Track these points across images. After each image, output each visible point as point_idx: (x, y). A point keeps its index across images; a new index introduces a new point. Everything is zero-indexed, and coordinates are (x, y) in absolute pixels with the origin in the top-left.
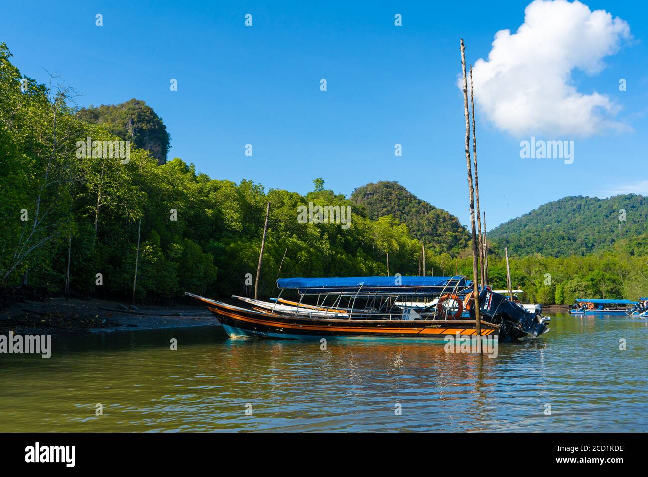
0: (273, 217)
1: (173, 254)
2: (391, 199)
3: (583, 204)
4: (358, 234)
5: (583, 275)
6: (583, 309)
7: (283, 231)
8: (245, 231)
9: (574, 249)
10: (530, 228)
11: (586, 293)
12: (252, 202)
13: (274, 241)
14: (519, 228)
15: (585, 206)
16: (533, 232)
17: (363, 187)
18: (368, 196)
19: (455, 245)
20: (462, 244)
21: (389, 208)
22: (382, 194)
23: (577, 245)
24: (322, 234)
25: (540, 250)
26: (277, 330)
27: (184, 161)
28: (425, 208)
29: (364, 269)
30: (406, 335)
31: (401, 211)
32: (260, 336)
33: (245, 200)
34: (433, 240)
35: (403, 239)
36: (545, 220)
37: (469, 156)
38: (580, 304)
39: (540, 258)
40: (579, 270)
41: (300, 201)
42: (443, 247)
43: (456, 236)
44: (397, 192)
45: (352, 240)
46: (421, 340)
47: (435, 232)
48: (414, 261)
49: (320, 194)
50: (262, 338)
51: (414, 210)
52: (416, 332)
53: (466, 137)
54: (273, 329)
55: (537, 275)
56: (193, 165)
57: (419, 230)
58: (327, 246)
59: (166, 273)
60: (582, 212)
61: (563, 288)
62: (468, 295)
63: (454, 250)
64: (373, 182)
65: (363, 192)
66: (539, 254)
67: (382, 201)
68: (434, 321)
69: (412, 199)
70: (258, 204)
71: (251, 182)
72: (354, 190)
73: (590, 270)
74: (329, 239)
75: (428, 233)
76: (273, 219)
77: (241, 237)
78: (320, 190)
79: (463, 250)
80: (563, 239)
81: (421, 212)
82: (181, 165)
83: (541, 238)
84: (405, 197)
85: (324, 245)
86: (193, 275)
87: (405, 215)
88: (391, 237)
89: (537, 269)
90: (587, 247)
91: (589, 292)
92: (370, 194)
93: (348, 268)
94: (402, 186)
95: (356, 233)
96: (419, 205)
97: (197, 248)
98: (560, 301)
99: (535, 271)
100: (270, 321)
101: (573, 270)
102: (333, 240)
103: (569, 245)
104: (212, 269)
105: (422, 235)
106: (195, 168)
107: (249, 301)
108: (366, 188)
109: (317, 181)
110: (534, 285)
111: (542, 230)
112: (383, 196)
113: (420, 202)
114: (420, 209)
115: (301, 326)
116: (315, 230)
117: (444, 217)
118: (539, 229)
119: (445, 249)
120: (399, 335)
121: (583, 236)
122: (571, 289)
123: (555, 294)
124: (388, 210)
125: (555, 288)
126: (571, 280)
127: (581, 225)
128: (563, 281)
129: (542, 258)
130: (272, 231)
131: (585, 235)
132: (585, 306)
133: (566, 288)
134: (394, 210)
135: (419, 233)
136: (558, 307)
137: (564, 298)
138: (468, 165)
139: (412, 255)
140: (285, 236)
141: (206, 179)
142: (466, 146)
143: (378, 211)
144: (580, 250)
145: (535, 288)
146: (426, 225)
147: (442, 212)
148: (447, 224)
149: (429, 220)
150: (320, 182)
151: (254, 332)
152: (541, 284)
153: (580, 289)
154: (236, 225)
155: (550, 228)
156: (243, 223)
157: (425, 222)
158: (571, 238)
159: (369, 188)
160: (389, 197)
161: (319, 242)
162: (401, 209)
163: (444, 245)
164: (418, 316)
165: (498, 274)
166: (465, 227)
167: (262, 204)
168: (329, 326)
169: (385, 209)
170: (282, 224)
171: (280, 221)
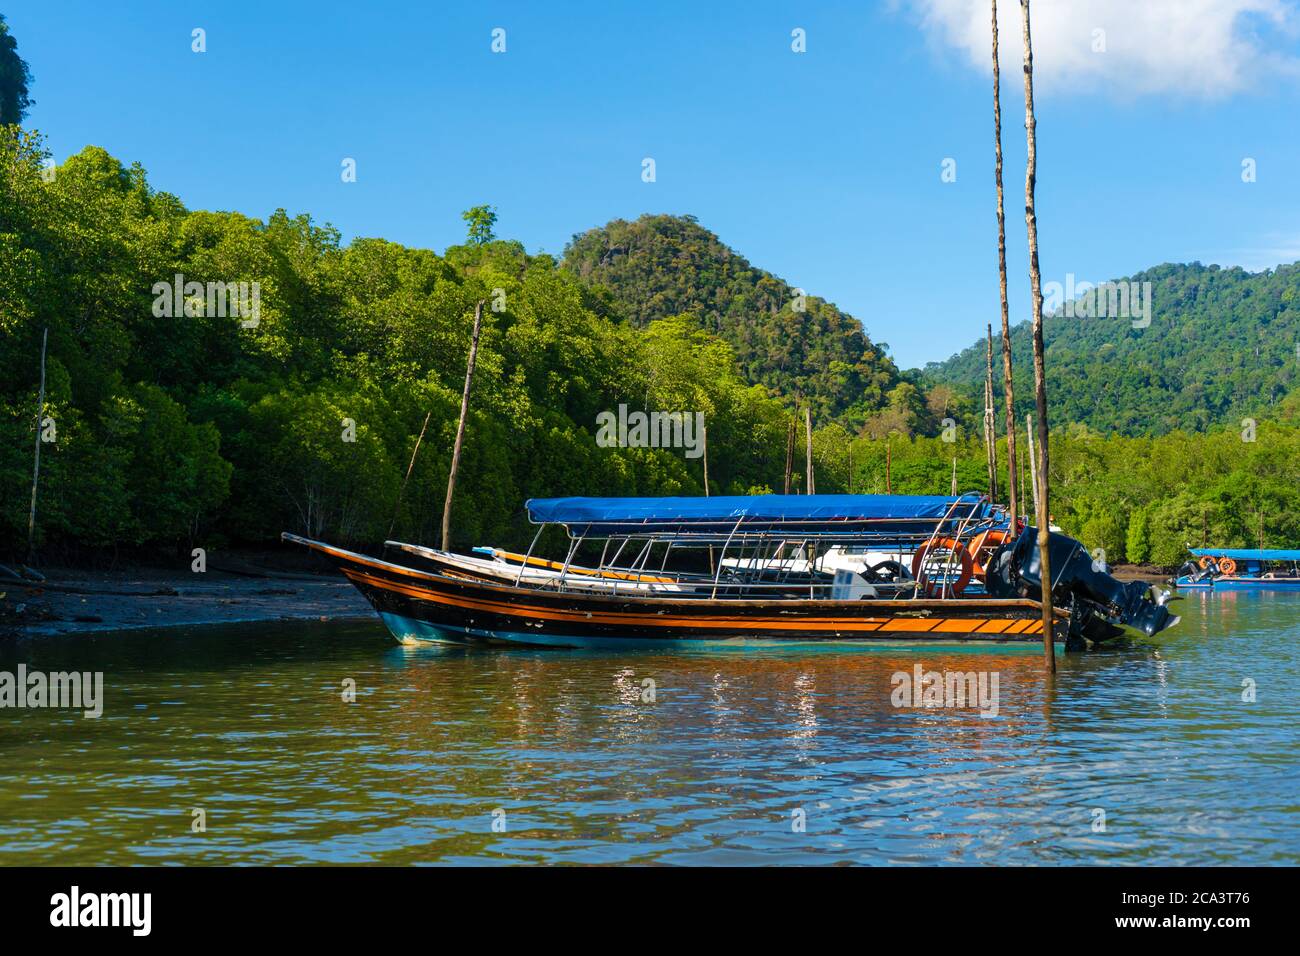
0: (371, 322)
1: (114, 427)
2: (677, 268)
3: (1202, 287)
4: (603, 368)
5: (1202, 485)
6: (1208, 575)
7: (400, 359)
8: (297, 360)
9: (1176, 413)
10: (1058, 352)
11: (1208, 532)
12: (311, 275)
13: (377, 388)
14: (1026, 352)
15: (1208, 291)
16: (1067, 365)
17: (596, 233)
18: (610, 257)
19: (854, 399)
20: (872, 395)
21: (670, 293)
22: (652, 252)
23: (1185, 400)
24: (508, 370)
25: (1083, 415)
26: (529, 624)
27: (114, 157)
28: (773, 293)
29: (623, 466)
30: (847, 635)
31: (704, 301)
32: (482, 640)
33: (290, 272)
34: (794, 386)
35: (724, 382)
36: (1098, 330)
37: (1034, 221)
38: (1201, 563)
39: (1083, 436)
40: (1190, 472)
41: (444, 277)
42: (820, 405)
43: (855, 374)
44: (692, 248)
45: (587, 385)
46: (883, 647)
47: (798, 363)
48: (754, 446)
49: (485, 252)
50: (485, 646)
51: (740, 298)
52: (872, 628)
53: (1028, 177)
54: (518, 624)
55: (1080, 485)
56: (140, 171)
57: (753, 356)
58: (522, 403)
59: (96, 479)
60: (1200, 308)
61: (1148, 521)
62: (977, 539)
63: (852, 414)
64: (624, 219)
65: (598, 246)
66: (1082, 426)
67: (650, 272)
68: (914, 600)
69: (737, 267)
70: (327, 284)
71: (304, 220)
72: (571, 240)
73: (1219, 471)
74: (527, 382)
75: (779, 366)
76: (372, 328)
77: (284, 375)
78: (484, 240)
79: (875, 412)
80: (1148, 384)
81: (759, 304)
82: (106, 168)
83: (1086, 382)
84: (717, 261)
85: (514, 402)
86: (167, 483)
87: (714, 312)
88: (691, 377)
89: (1080, 468)
90: (1210, 406)
91: (1217, 529)
92: (618, 251)
93: (579, 465)
94: (709, 232)
95: (600, 367)
96: (754, 285)
97: (172, 406)
98: (1140, 553)
99: (1075, 472)
100: (511, 602)
101: (1176, 469)
102: (536, 387)
103: (1162, 400)
104: (218, 467)
105: (761, 371)
106: (147, 177)
107: (432, 555)
108: (604, 233)
109: (476, 214)
110: (1072, 511)
111: (1091, 359)
112: (655, 259)
113: (757, 276)
114: (757, 298)
115: (590, 615)
116: (488, 359)
117: (825, 320)
118: (1084, 355)
119: (825, 411)
120: (830, 635)
121: (1200, 376)
122: (1170, 522)
123: (1126, 536)
124: (667, 300)
125: (1127, 519)
126: (1171, 497)
127: (1196, 345)
128: (1148, 501)
129: (1091, 437)
130: (371, 360)
131: (1206, 372)
132: (1213, 566)
133: (1156, 518)
134: (683, 298)
135: (753, 366)
136: (1133, 571)
137: (1150, 547)
138: (1031, 242)
139: (748, 427)
140: (405, 375)
141: (176, 211)
142: (1028, 198)
143: (640, 302)
144: (1192, 413)
145: (1072, 519)
146: (774, 342)
147: (818, 308)
148: (832, 341)
149: (782, 329)
150: (484, 218)
151: (467, 630)
152: (1090, 507)
153: (1193, 521)
154: (275, 345)
155: (1113, 354)
156: (289, 338)
157: (770, 334)
158: (1168, 380)
159: (615, 235)
160: (669, 262)
161: (500, 392)
162: (704, 295)
163: (823, 399)
164: (870, 590)
165: (976, 481)
166: (883, 349)
167: (337, 283)
168: (660, 613)
169: (658, 297)
170: (398, 340)
171: (390, 331)
